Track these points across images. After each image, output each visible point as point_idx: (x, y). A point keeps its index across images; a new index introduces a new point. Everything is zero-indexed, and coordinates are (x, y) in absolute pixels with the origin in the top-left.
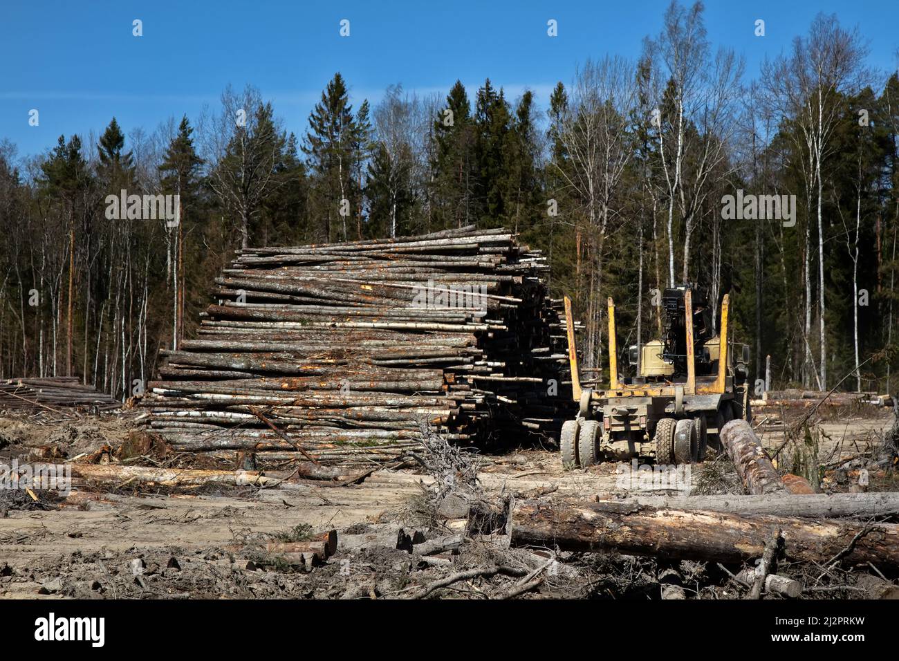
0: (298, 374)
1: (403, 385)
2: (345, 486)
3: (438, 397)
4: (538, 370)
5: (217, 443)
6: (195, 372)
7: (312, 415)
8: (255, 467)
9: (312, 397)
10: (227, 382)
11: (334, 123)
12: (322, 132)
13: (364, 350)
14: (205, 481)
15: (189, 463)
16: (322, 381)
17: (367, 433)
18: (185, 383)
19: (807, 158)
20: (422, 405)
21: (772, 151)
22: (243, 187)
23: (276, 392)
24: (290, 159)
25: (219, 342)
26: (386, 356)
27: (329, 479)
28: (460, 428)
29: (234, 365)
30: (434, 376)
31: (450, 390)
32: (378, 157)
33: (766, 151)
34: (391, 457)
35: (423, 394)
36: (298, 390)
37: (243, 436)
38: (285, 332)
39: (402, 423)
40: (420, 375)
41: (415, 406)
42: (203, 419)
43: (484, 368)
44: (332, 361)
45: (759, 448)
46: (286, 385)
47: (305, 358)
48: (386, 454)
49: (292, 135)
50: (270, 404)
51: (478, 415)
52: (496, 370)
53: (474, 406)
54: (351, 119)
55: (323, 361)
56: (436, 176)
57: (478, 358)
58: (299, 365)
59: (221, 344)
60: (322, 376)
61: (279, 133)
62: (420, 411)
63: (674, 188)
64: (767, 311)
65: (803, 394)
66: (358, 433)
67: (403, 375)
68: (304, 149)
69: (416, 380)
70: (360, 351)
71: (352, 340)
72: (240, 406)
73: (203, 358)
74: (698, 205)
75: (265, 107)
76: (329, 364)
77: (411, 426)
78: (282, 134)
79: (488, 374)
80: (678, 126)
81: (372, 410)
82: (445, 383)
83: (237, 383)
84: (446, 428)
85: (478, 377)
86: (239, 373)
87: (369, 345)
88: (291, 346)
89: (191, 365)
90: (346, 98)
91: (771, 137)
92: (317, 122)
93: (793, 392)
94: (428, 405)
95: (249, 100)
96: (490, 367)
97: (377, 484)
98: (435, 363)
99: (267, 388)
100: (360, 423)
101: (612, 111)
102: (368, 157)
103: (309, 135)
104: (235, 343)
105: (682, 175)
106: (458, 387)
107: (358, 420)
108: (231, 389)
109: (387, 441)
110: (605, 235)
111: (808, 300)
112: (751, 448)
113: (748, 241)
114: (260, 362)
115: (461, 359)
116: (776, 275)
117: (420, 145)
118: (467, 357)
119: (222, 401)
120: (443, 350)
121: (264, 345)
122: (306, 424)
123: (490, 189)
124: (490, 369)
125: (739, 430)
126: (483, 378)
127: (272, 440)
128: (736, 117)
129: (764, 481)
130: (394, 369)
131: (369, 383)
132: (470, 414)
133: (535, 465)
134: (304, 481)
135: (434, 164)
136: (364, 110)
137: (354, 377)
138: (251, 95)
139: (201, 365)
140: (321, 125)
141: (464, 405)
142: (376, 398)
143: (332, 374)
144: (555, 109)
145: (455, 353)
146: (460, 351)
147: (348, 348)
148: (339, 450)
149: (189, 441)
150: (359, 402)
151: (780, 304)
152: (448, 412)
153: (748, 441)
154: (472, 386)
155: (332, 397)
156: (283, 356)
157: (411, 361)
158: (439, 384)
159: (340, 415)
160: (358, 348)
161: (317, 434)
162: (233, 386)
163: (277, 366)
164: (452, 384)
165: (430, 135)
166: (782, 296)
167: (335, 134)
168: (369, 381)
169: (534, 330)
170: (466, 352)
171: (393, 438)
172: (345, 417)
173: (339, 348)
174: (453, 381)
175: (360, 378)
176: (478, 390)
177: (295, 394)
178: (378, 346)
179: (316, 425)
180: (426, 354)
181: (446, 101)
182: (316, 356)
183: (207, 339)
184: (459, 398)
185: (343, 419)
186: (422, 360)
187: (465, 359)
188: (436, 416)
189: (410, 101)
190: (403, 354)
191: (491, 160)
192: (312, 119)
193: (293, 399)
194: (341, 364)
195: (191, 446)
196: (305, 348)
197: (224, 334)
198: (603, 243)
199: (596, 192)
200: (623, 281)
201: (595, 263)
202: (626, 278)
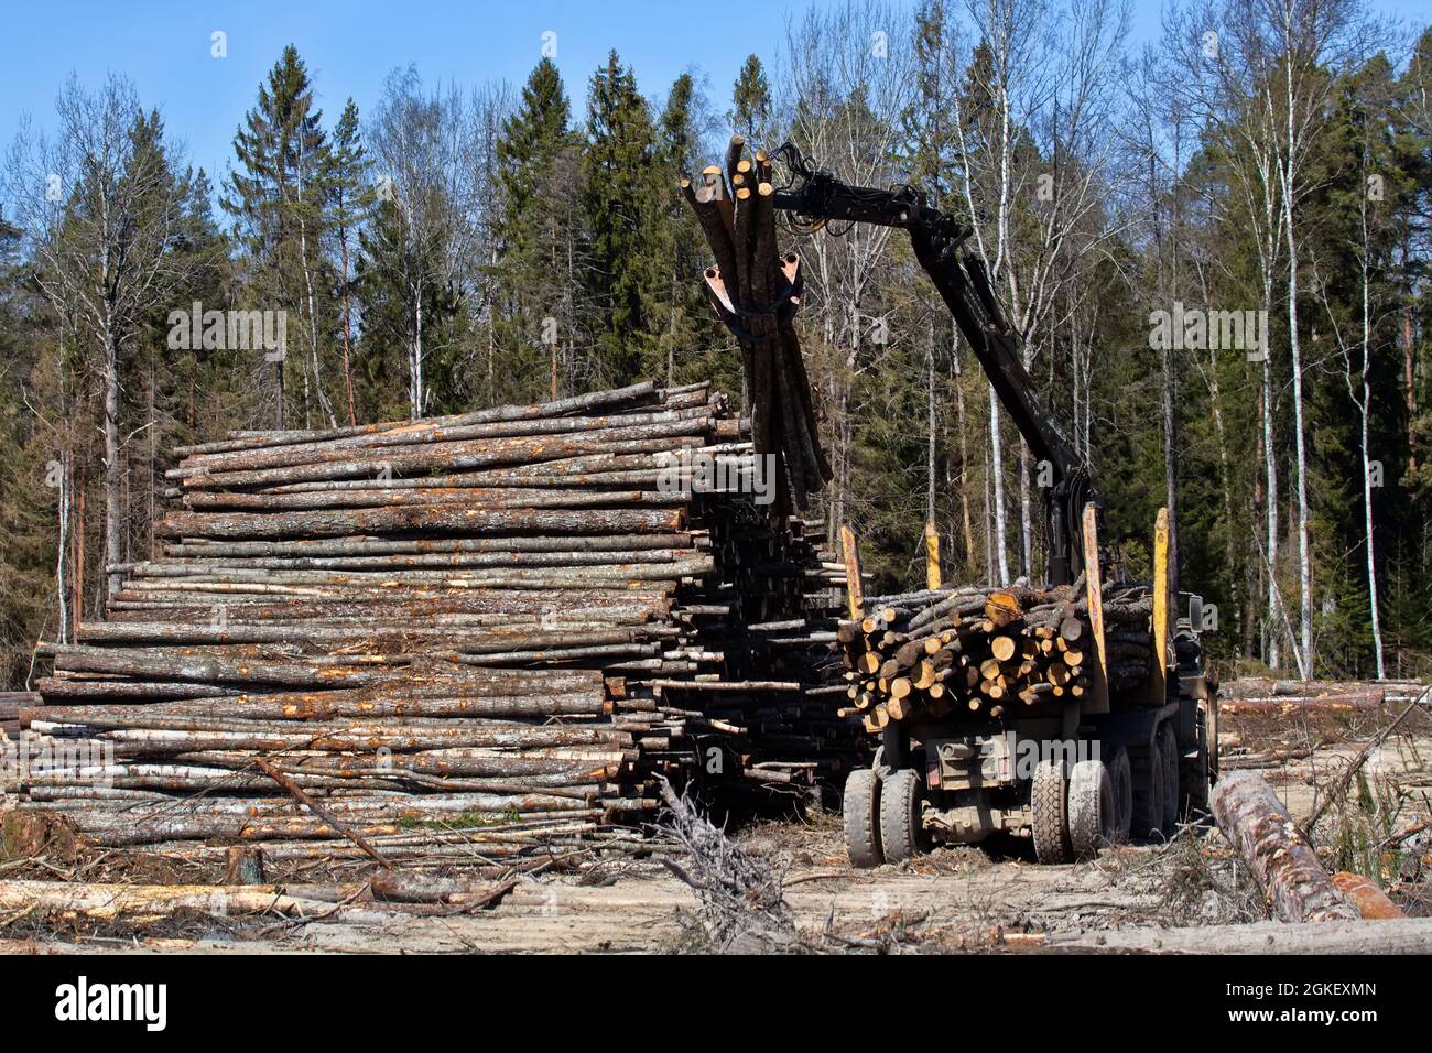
0: (315, 686)
1: (526, 703)
2: (465, 912)
3: (597, 726)
4: (780, 663)
5: (164, 827)
6: (108, 686)
7: (348, 768)
8: (263, 877)
9: (347, 732)
10: (174, 705)
11: (286, 148)
12: (260, 169)
13: (441, 635)
14: (171, 907)
15: (122, 870)
16: (362, 698)
17: (460, 802)
18: (92, 709)
19: (1260, 202)
20: (564, 743)
21: (1187, 189)
22: (107, 286)
23: (273, 723)
24: (201, 226)
25: (154, 625)
26: (487, 645)
27: (432, 900)
28: (641, 787)
29: (186, 672)
30: (585, 684)
31: (618, 710)
32: (380, 216)
33: (1176, 188)
34: (510, 848)
35: (565, 721)
36: (317, 718)
37: (213, 813)
38: (282, 601)
39: (528, 780)
40: (557, 683)
41: (553, 745)
42: (133, 781)
43: (683, 665)
44: (379, 658)
45: (1290, 826)
46: (292, 710)
47: (325, 653)
48: (501, 842)
49: (202, 174)
50: (263, 749)
51: (674, 759)
52: (705, 667)
53: (664, 741)
54: (321, 140)
55: (363, 659)
56: (502, 252)
57: (670, 644)
58: (314, 669)
59: (156, 629)
60: (362, 690)
61: (178, 170)
62: (563, 754)
63: (996, 268)
64: (1189, 515)
65: (1274, 687)
66: (441, 802)
67: (523, 684)
68: (226, 205)
69: (549, 691)
70: (433, 636)
71: (417, 614)
72: (204, 754)
73: (122, 659)
74: (1045, 302)
75: (148, 119)
76: (374, 664)
77: (546, 786)
78: (183, 174)
79: (690, 675)
80: (999, 141)
81: (466, 756)
82: (609, 697)
83: (197, 706)
84: (615, 787)
85: (672, 683)
86: (196, 687)
87: (452, 624)
88: (297, 631)
89: (100, 674)
90: (309, 97)
91: (1186, 158)
92: (250, 148)
93: (1250, 682)
94: (578, 743)
95: (114, 106)
96: (693, 661)
97: (526, 909)
98: (586, 657)
99: (255, 717)
100: (446, 782)
101: (865, 114)
102: (361, 218)
103: (235, 176)
104: (186, 627)
105: (1010, 241)
106: (632, 703)
107: (440, 775)
108: (185, 720)
109: (500, 816)
110: (855, 368)
111: (1272, 490)
112: (1274, 825)
113: (1146, 374)
114: (236, 663)
115: (636, 647)
116: (1207, 442)
117: (468, 188)
118: (648, 643)
119: (168, 745)
120: (600, 630)
121: (243, 628)
122: (337, 787)
123: (617, 278)
124: (693, 666)
125: (1247, 790)
126: (682, 684)
127: (272, 820)
128: (1116, 120)
129: (1305, 889)
130: (503, 672)
131: (457, 701)
132: (660, 757)
133: (796, 856)
134: (383, 905)
135: (498, 229)
136: (350, 119)
137: (425, 689)
138: (118, 95)
139: (121, 673)
140: (259, 155)
141: (646, 741)
142: (474, 731)
143: (380, 685)
144: (743, 112)
145: (625, 636)
146: (634, 630)
147: (410, 631)
148: (406, 836)
149: (107, 824)
150: (440, 739)
151: (1214, 500)
152: (618, 757)
153: (1266, 813)
154: (660, 702)
155: (385, 730)
156: (281, 650)
157: (537, 655)
158: (596, 699)
159: (404, 767)
160: (431, 631)
161: (361, 806)
162: (188, 713)
163: (271, 671)
164: (621, 698)
165: (488, 168)
166: (1217, 483)
167: (288, 171)
168: (457, 696)
169: (770, 585)
170: (646, 633)
171: (513, 811)
172: (415, 771)
173: (393, 631)
174: (622, 691)
175: (437, 692)
176: (673, 710)
177: (311, 726)
178: (468, 625)
179: (358, 788)
180: (566, 639)
181: (521, 98)
182: (347, 650)
183: (128, 620)
184: (638, 726)
185: (411, 774)
186: (560, 653)
187: (645, 648)
188: (594, 765)
189: (444, 96)
190: (521, 641)
191: (619, 220)
192: (240, 143)
193: (308, 738)
194: (399, 664)
195: (111, 835)
196: (324, 632)
197: (162, 609)
198: (853, 385)
199: (835, 280)
200: (893, 461)
201: (838, 425)
202: (901, 455)
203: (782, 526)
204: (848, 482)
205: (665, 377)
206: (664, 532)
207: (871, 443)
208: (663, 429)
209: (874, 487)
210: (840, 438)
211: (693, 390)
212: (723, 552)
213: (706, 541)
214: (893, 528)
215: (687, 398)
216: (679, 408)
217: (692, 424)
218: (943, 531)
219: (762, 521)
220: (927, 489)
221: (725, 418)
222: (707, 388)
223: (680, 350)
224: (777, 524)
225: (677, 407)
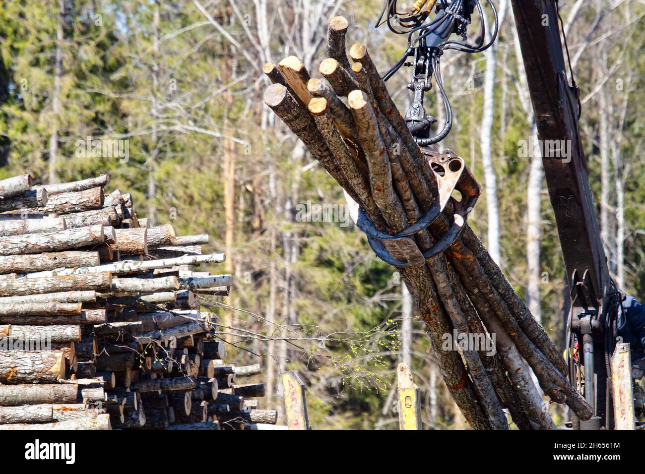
198: (301, 183)
199: (276, 42)
200: (354, 287)
201: (279, 238)
202: (366, 280)
203: (203, 373)
204: (293, 316)
205: (44, 170)
206: (42, 381)
207: (323, 262)
208: (41, 241)
209: (328, 322)
210: (282, 255)
211: (84, 188)
212: (121, 408)
213: (99, 393)
214: (354, 377)
215: (74, 199)
216: (65, 213)
217: (82, 235)
218: (421, 383)
219: (175, 367)
220: (398, 326)
221: (126, 226)
222: (102, 185)
223: (67, 134)
224: (195, 370)
225: (61, 212)
